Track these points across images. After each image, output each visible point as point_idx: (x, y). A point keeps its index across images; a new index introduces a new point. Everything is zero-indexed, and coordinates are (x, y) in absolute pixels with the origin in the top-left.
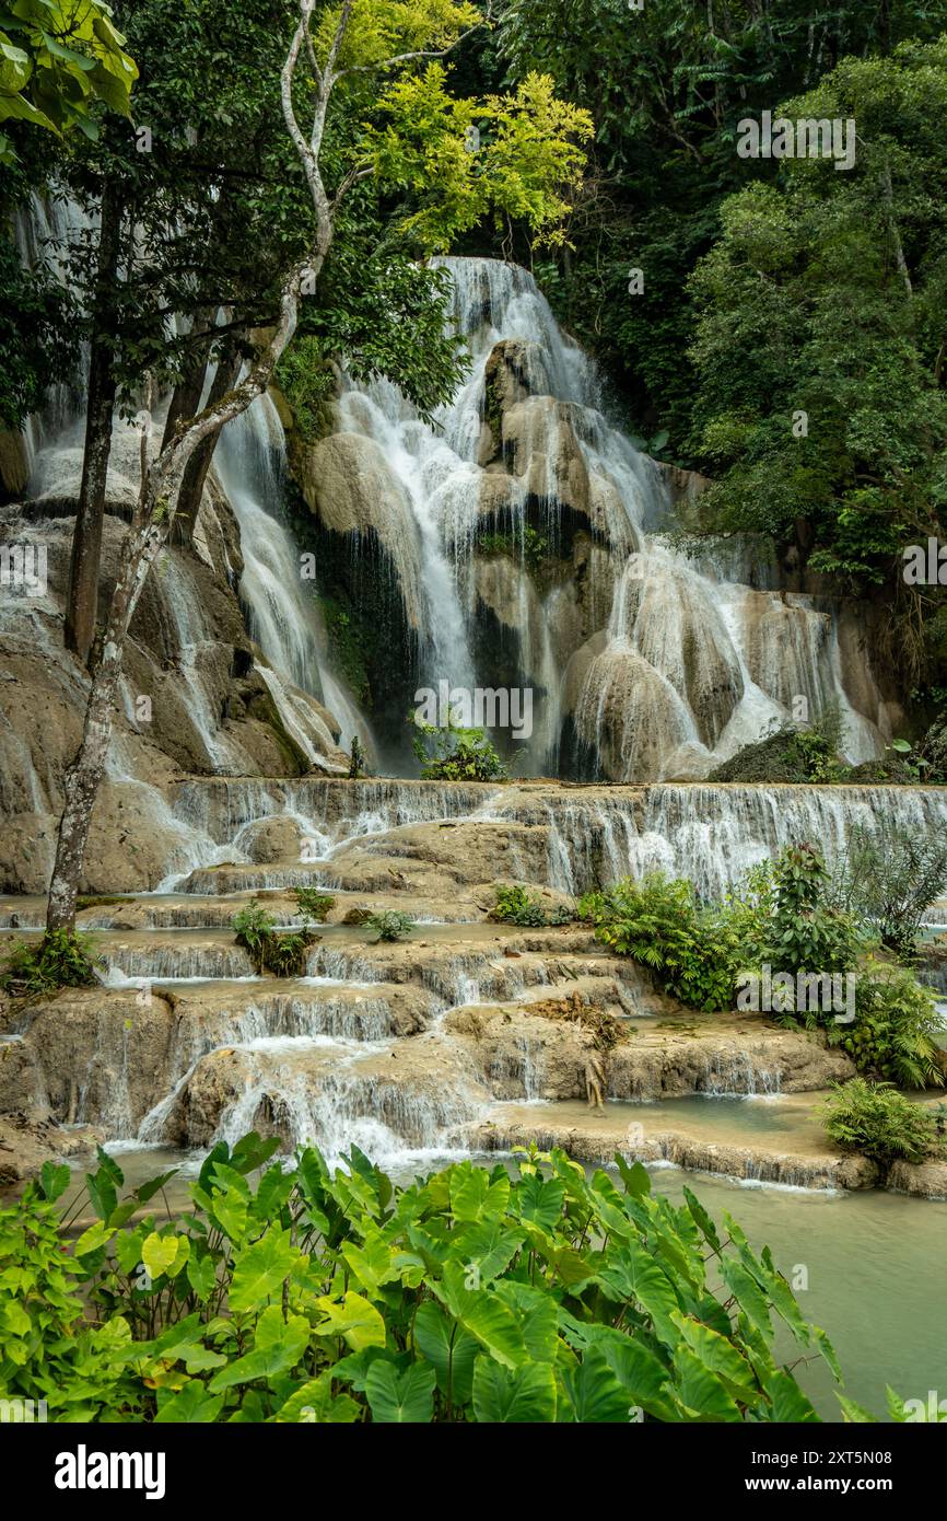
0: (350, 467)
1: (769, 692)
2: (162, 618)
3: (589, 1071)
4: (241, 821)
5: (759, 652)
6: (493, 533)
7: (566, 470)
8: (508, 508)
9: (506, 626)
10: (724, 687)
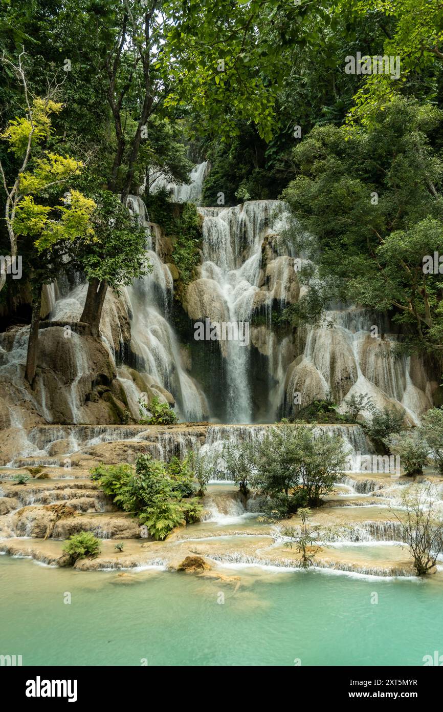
0: (201, 293)
1: (369, 379)
2: (70, 365)
3: (48, 528)
4: (50, 441)
5: (366, 362)
6: (258, 316)
7: (289, 287)
8: (264, 305)
9: (263, 355)
10: (346, 378)
